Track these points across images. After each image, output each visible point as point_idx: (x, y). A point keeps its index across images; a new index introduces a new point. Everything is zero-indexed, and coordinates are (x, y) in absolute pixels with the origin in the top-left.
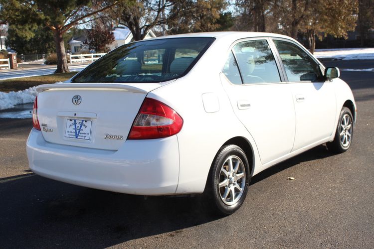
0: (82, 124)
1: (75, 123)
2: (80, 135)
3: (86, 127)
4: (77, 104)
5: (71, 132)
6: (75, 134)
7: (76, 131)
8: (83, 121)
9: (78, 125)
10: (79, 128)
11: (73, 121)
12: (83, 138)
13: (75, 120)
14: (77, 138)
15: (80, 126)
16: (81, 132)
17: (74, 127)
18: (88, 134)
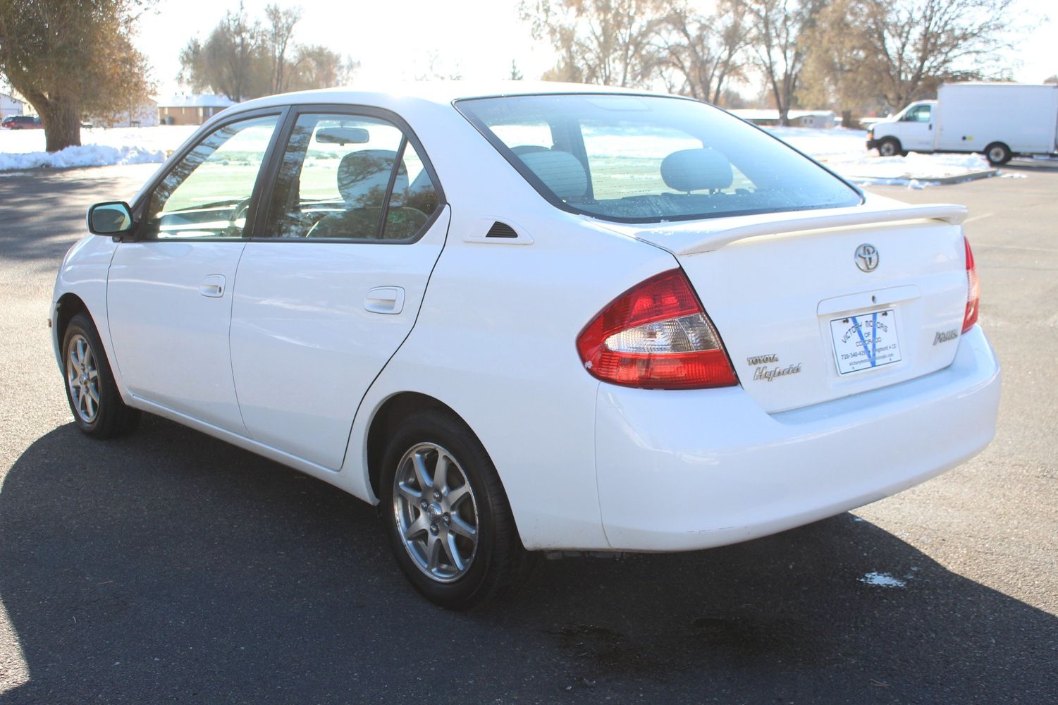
0: (874, 324)
1: (857, 327)
2: (877, 354)
3: (885, 329)
4: (868, 270)
5: (855, 355)
6: (866, 357)
7: (866, 347)
8: (875, 315)
9: (865, 329)
10: (870, 337)
11: (851, 323)
12: (887, 360)
13: (854, 318)
14: (874, 365)
15: (870, 330)
16: (878, 346)
17: (856, 337)
18: (894, 346)
